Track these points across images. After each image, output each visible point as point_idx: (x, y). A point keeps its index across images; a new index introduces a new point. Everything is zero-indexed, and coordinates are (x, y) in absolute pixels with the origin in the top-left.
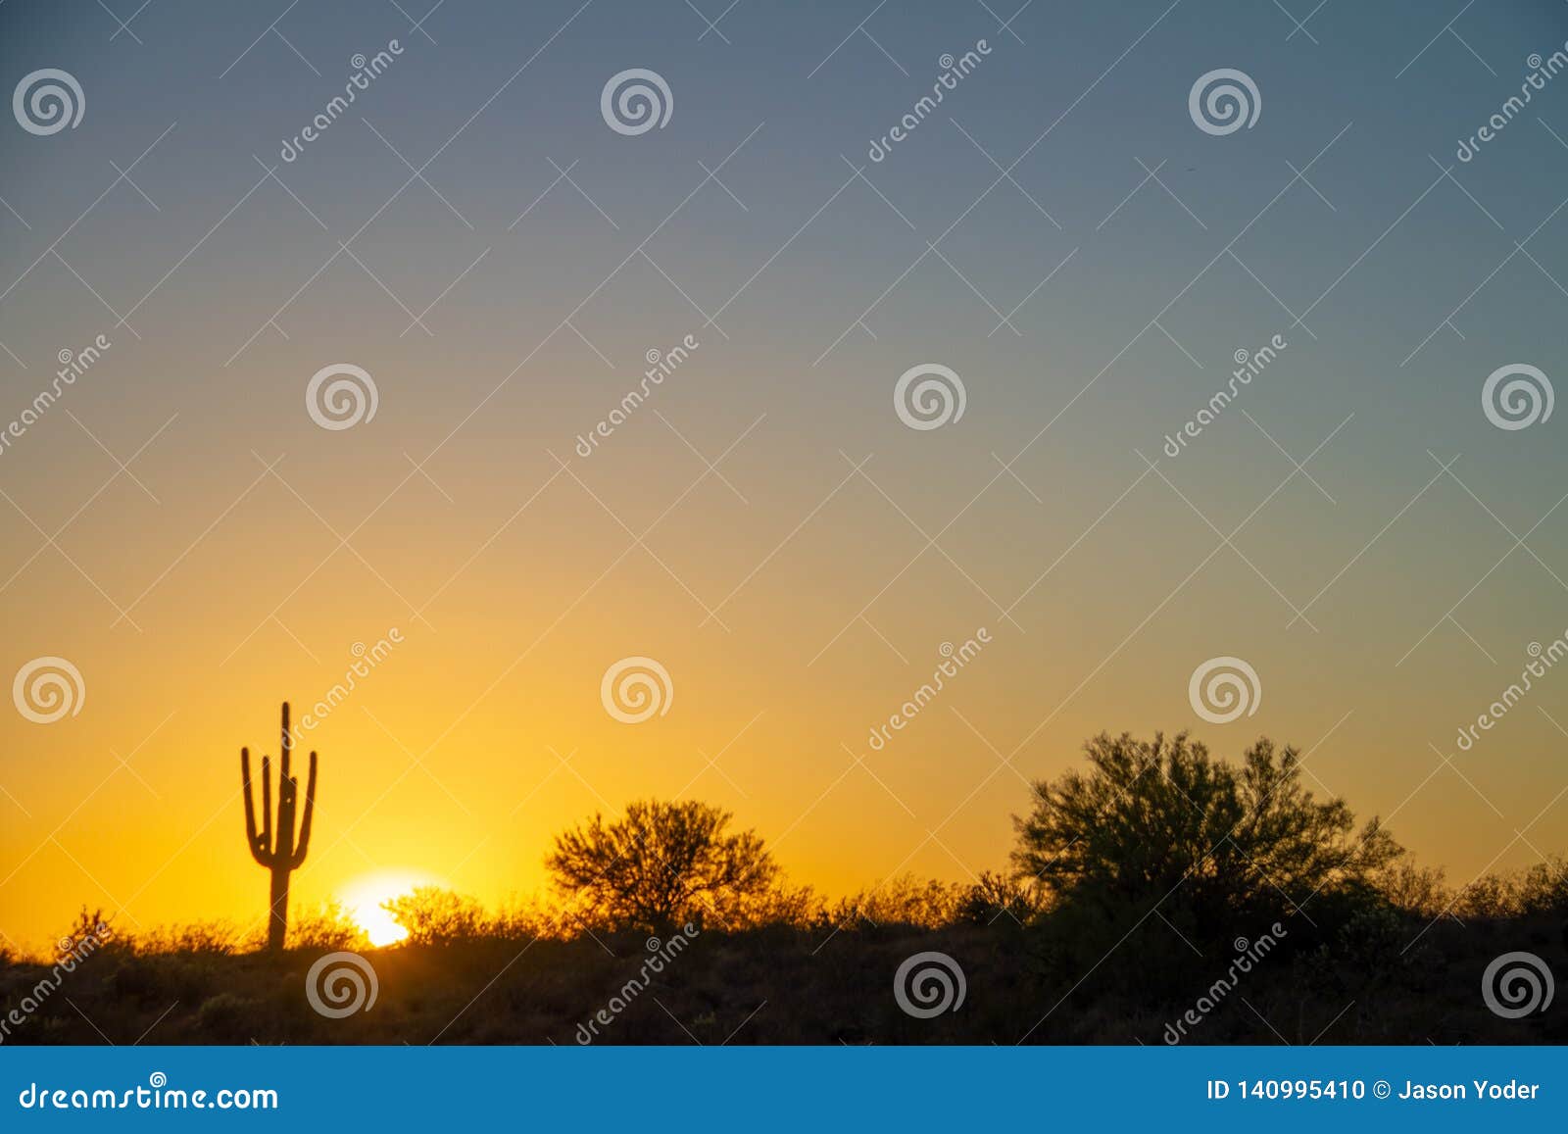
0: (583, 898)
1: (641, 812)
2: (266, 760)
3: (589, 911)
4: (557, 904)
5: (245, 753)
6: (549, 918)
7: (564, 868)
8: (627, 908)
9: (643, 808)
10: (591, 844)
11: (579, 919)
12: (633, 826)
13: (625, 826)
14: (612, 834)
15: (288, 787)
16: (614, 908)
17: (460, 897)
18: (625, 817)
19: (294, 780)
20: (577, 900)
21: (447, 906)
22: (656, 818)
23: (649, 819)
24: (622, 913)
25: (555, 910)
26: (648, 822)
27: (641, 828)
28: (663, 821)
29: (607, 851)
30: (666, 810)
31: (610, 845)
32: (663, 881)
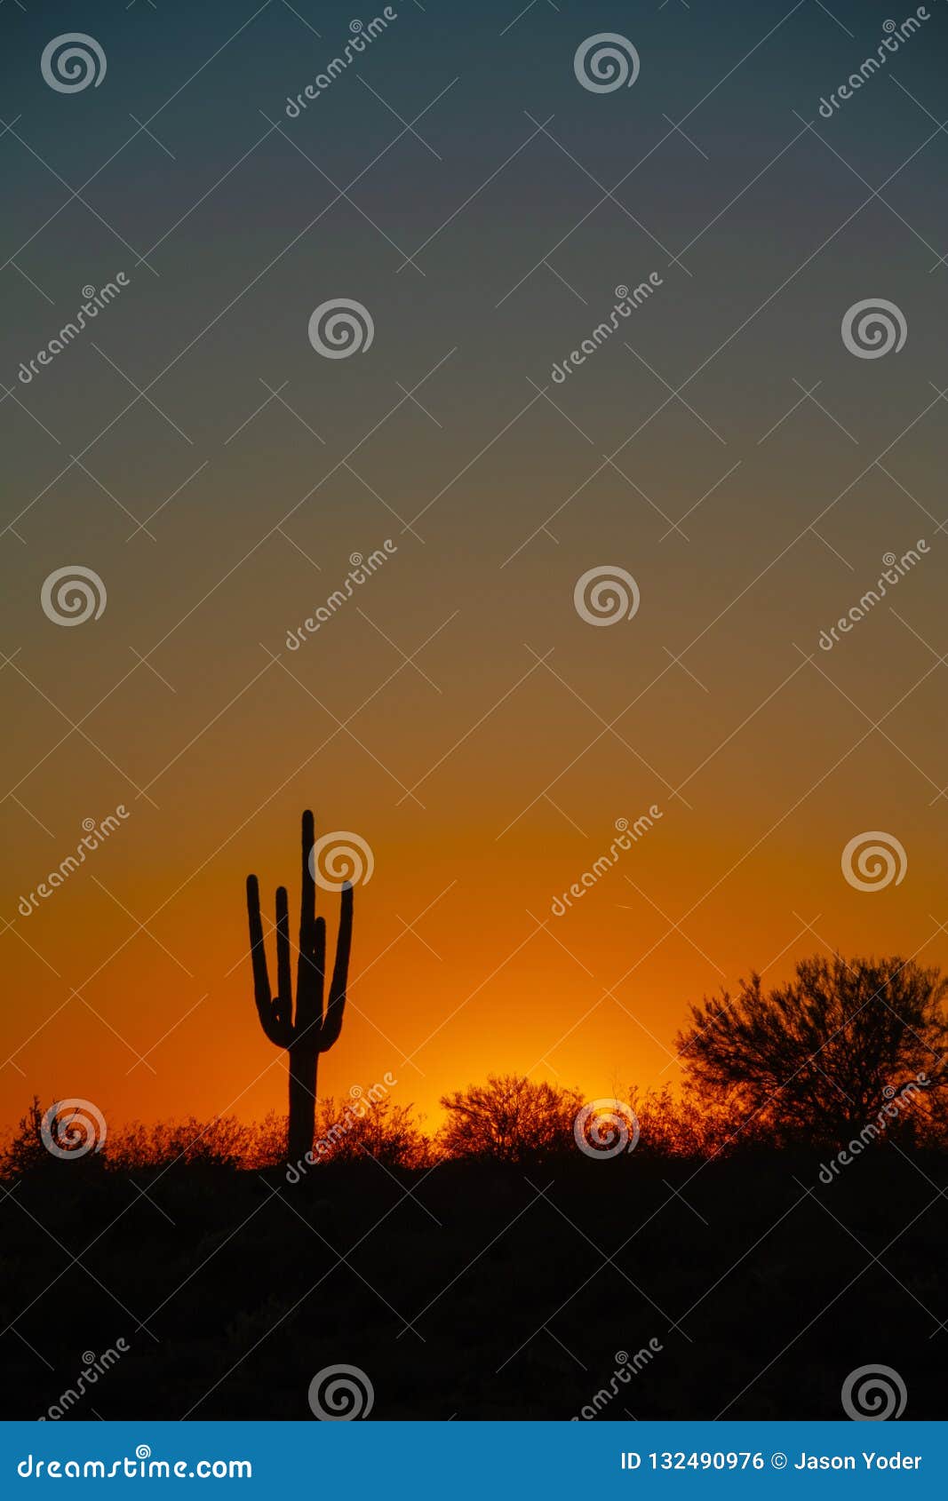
0: (736, 1099)
1: (818, 973)
2: (281, 895)
3: (744, 1117)
4: (697, 1106)
5: (252, 883)
6: (685, 1126)
7: (708, 1054)
8: (801, 1114)
9: (821, 967)
10: (745, 1018)
11: (729, 1128)
12: (807, 995)
13: (796, 994)
14: (776, 1005)
15: (313, 931)
16: (783, 1115)
17: (558, 1093)
18: (795, 980)
19: (321, 922)
20: (727, 1102)
21: (537, 1106)
22: (841, 983)
23: (832, 984)
24: (794, 1121)
25: (694, 1115)
26: (828, 988)
27: (820, 998)
28: (852, 988)
29: (770, 1031)
30: (856, 973)
31: (774, 1021)
32: (852, 1074)
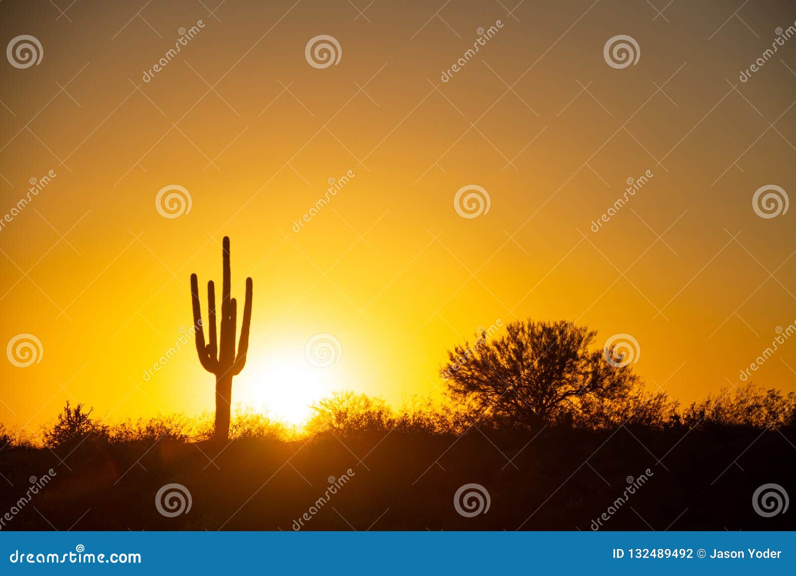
0: (472, 401)
1: (519, 330)
2: (211, 285)
3: (476, 412)
4: (450, 406)
5: (194, 278)
6: (443, 417)
7: (456, 376)
8: (508, 410)
9: (521, 326)
10: (478, 357)
11: (468, 418)
12: (512, 342)
13: (506, 342)
14: (495, 348)
15: (229, 306)
16: (497, 410)
17: (370, 399)
18: (506, 334)
19: (234, 300)
20: (466, 403)
21: (359, 407)
22: (532, 335)
23: (526, 336)
24: (504, 414)
25: (448, 411)
26: (524, 338)
27: (520, 344)
28: (538, 339)
29: (491, 363)
30: (540, 329)
31: (494, 358)
32: (538, 388)
